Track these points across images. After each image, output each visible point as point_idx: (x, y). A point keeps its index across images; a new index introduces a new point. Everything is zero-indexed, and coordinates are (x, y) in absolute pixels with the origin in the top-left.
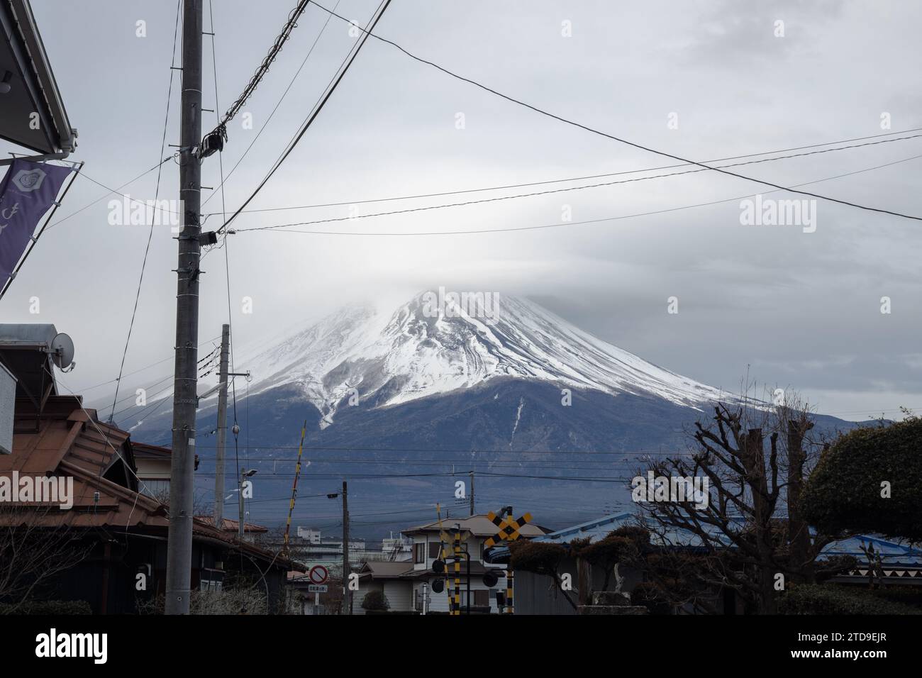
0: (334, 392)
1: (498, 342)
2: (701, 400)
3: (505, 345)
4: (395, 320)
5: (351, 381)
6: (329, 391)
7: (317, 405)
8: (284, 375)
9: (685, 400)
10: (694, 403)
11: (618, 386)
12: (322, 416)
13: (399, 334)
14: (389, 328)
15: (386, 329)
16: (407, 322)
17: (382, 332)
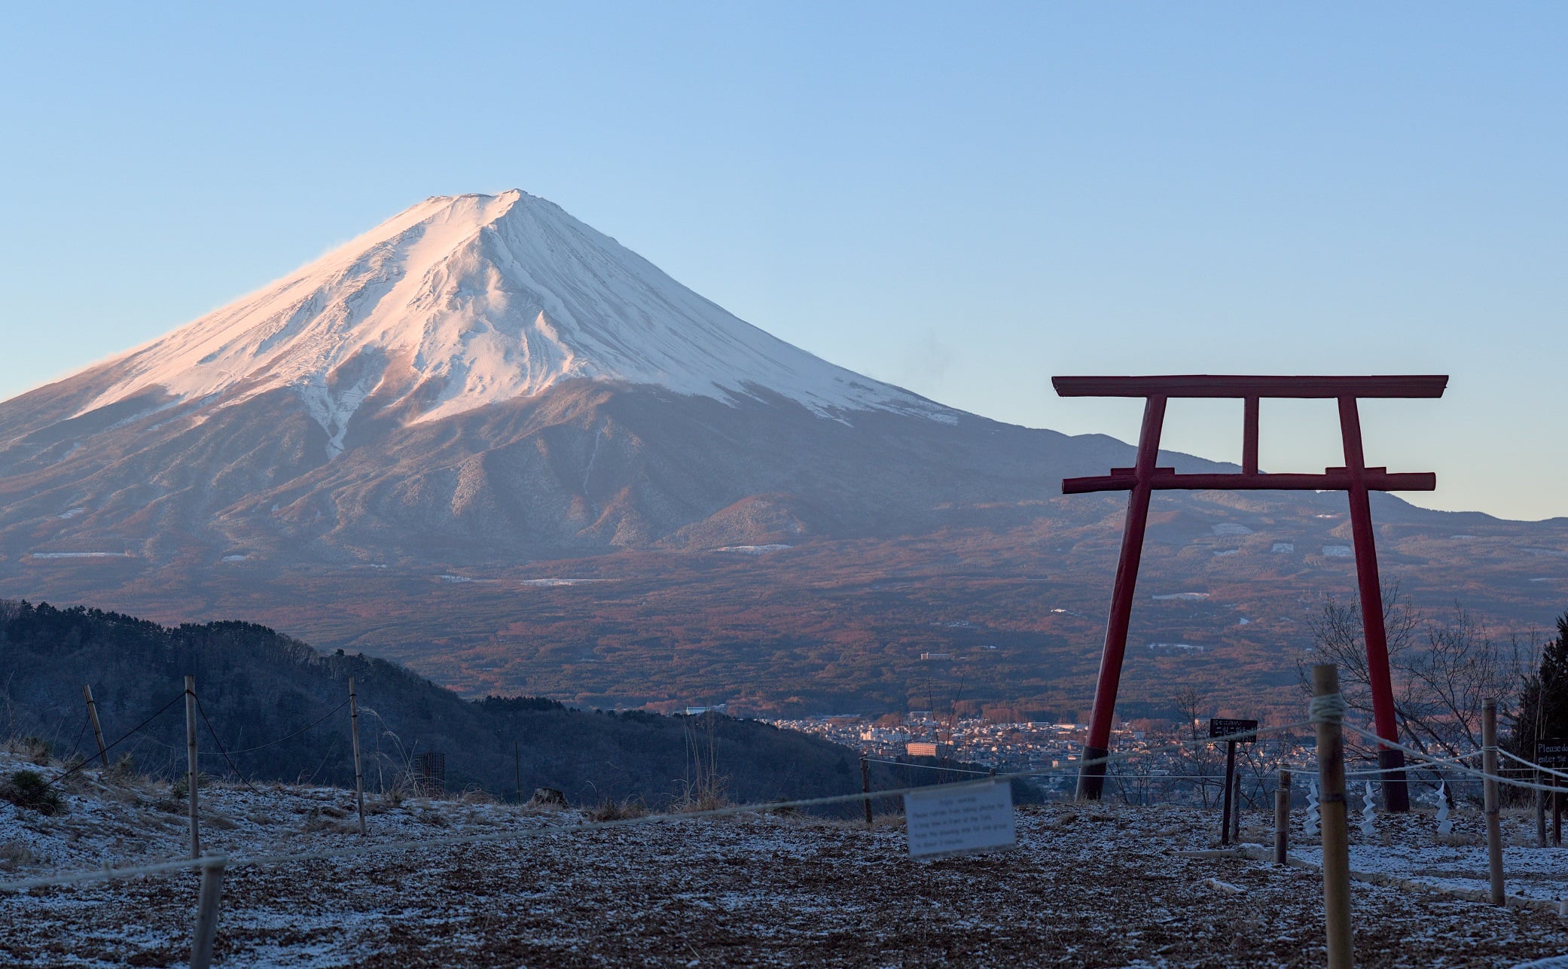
0: (344, 400)
1: (573, 323)
2: (853, 407)
3: (584, 328)
4: (427, 287)
5: (366, 382)
6: (336, 399)
7: (320, 421)
8: (272, 372)
9: (831, 409)
10: (842, 412)
11: (739, 389)
12: (329, 439)
13: (434, 310)
14: (419, 300)
15: (415, 300)
16: (445, 291)
17: (408, 306)
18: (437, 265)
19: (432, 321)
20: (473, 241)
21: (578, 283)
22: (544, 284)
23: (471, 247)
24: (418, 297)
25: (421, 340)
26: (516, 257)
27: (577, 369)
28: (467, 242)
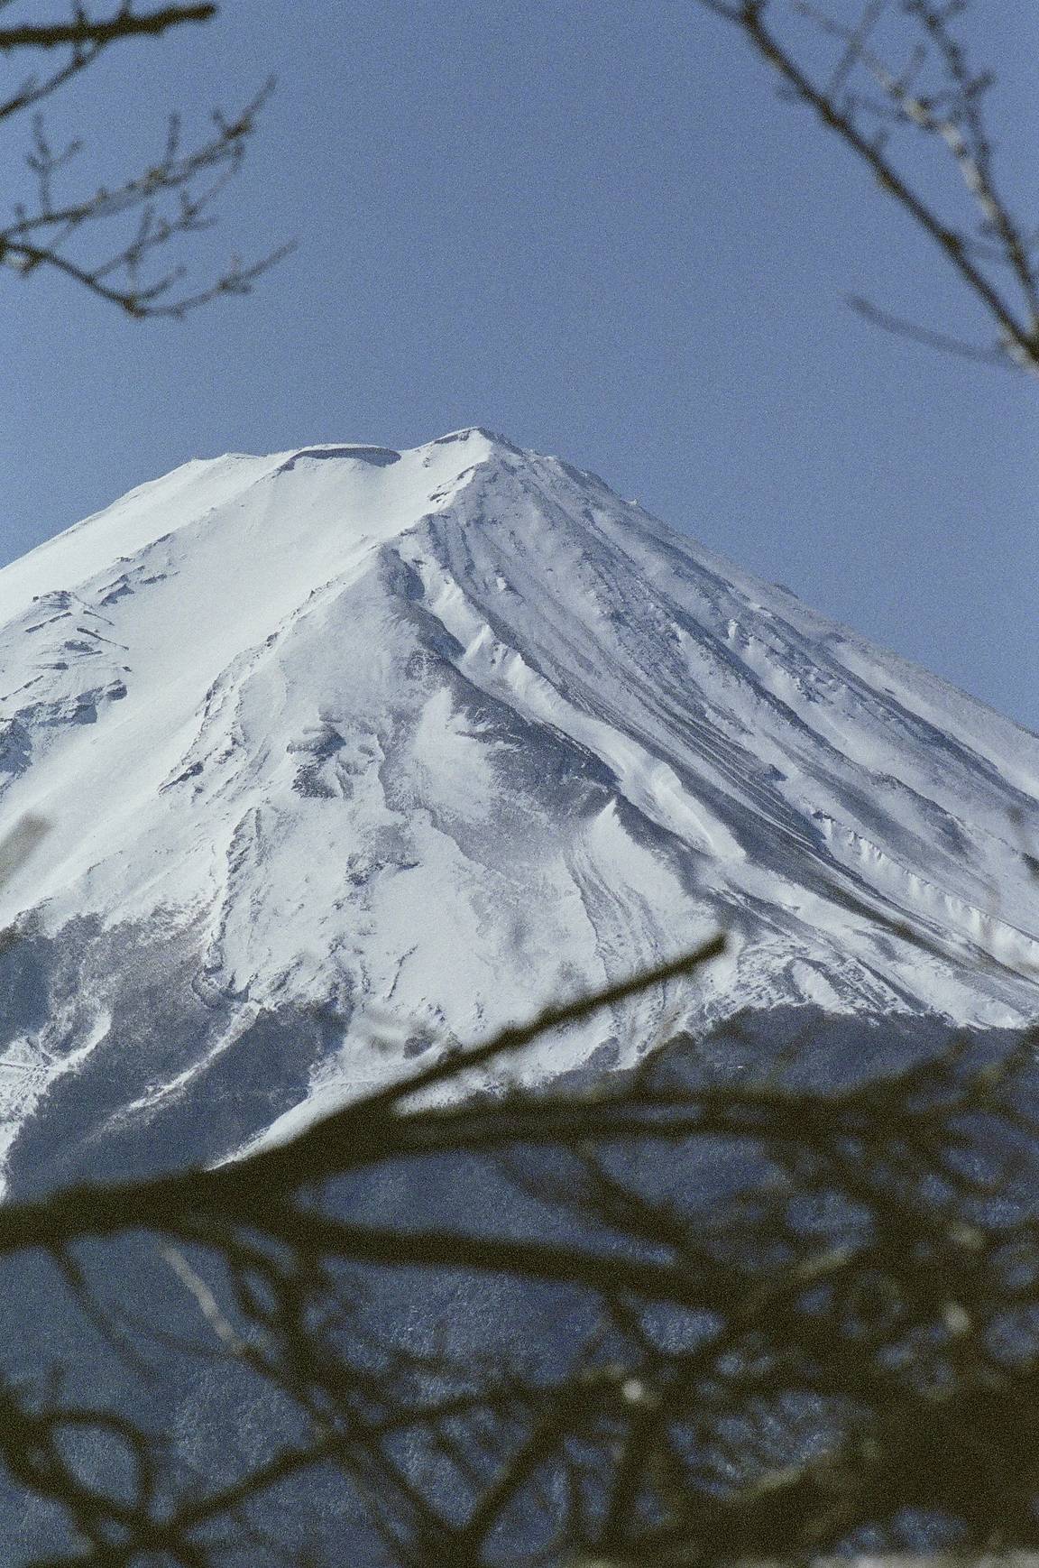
4: (221, 731)
13: (253, 799)
14: (197, 769)
15: (183, 770)
16: (280, 743)
17: (165, 788)
18: (240, 661)
19: (250, 830)
20: (358, 587)
21: (710, 714)
22: (600, 711)
23: (353, 604)
24: (195, 759)
25: (224, 895)
26: (504, 633)
27: (762, 980)
28: (338, 590)
